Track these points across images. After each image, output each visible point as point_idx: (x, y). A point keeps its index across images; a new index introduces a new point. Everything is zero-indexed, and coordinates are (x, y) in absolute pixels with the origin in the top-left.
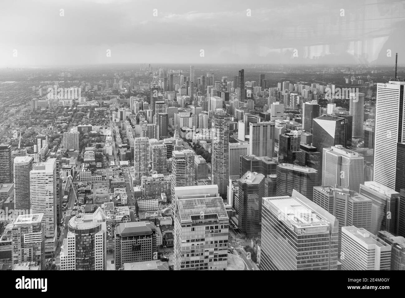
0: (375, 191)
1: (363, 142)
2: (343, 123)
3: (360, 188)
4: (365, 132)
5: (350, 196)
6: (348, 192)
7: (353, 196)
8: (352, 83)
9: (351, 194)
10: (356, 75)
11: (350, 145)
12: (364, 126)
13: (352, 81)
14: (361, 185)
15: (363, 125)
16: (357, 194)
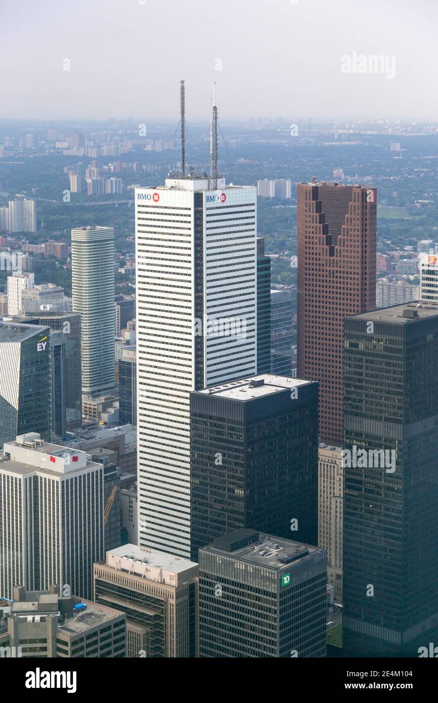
0: (136, 578)
1: (117, 404)
2: (44, 346)
3: (95, 577)
4: (120, 369)
5: (61, 621)
6: (56, 608)
7: (71, 616)
8: (90, 192)
9: (66, 609)
10: (102, 160)
11: (77, 424)
12: (118, 347)
13: (89, 181)
14: (96, 566)
15: (116, 344)
16: (85, 603)
